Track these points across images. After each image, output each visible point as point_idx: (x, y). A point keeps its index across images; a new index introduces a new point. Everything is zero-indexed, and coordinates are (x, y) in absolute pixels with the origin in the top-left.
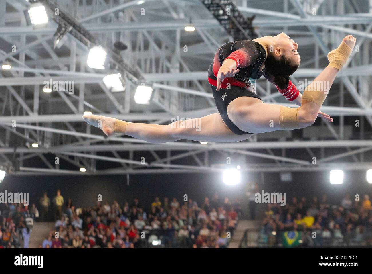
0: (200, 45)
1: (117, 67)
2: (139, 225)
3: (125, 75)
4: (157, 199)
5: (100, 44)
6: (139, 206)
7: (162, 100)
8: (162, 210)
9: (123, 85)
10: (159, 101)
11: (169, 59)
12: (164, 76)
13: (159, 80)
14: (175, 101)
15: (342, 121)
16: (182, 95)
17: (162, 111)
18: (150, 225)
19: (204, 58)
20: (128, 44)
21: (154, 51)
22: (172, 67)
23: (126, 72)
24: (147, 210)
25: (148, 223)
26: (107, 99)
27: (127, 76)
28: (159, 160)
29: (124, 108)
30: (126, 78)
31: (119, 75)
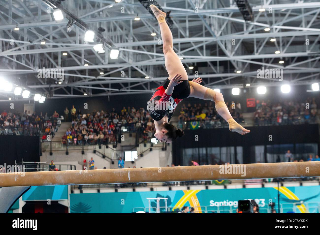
0: (143, 27)
1: (100, 41)
2: (115, 121)
3: (105, 44)
4: (124, 108)
5: (91, 29)
6: (115, 112)
7: (124, 57)
8: (127, 113)
9: (104, 50)
10: (123, 57)
11: (127, 35)
12: (125, 44)
13: (123, 46)
14: (131, 57)
15: (218, 64)
16: (135, 54)
17: (125, 62)
18: (121, 121)
19: (145, 34)
20: (105, 28)
21: (119, 32)
22: (129, 40)
23: (105, 43)
24: (119, 114)
25: (120, 120)
26: (96, 58)
27: (106, 45)
28: (124, 88)
29: (105, 62)
30: (105, 46)
31: (102, 45)
